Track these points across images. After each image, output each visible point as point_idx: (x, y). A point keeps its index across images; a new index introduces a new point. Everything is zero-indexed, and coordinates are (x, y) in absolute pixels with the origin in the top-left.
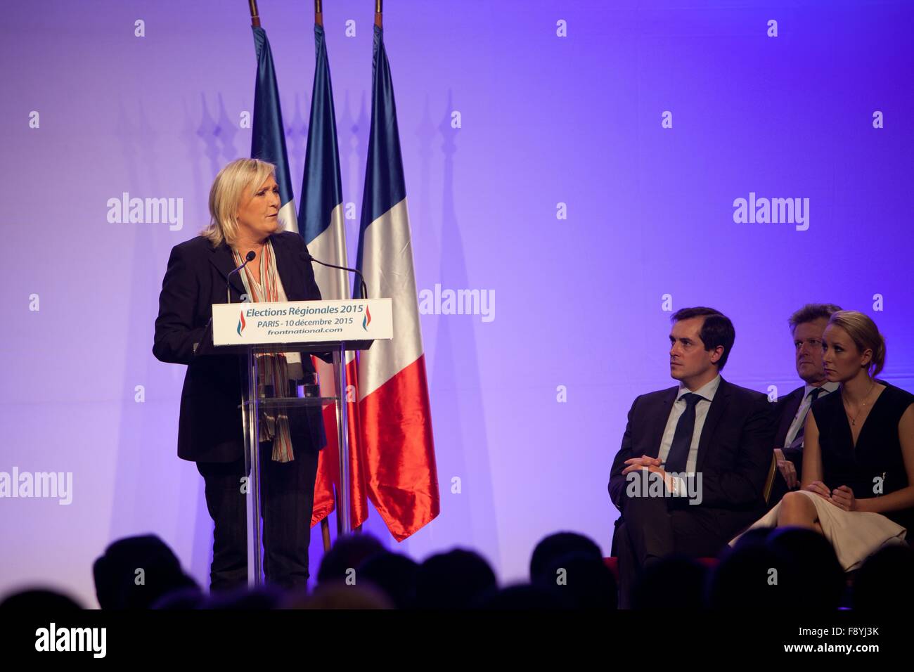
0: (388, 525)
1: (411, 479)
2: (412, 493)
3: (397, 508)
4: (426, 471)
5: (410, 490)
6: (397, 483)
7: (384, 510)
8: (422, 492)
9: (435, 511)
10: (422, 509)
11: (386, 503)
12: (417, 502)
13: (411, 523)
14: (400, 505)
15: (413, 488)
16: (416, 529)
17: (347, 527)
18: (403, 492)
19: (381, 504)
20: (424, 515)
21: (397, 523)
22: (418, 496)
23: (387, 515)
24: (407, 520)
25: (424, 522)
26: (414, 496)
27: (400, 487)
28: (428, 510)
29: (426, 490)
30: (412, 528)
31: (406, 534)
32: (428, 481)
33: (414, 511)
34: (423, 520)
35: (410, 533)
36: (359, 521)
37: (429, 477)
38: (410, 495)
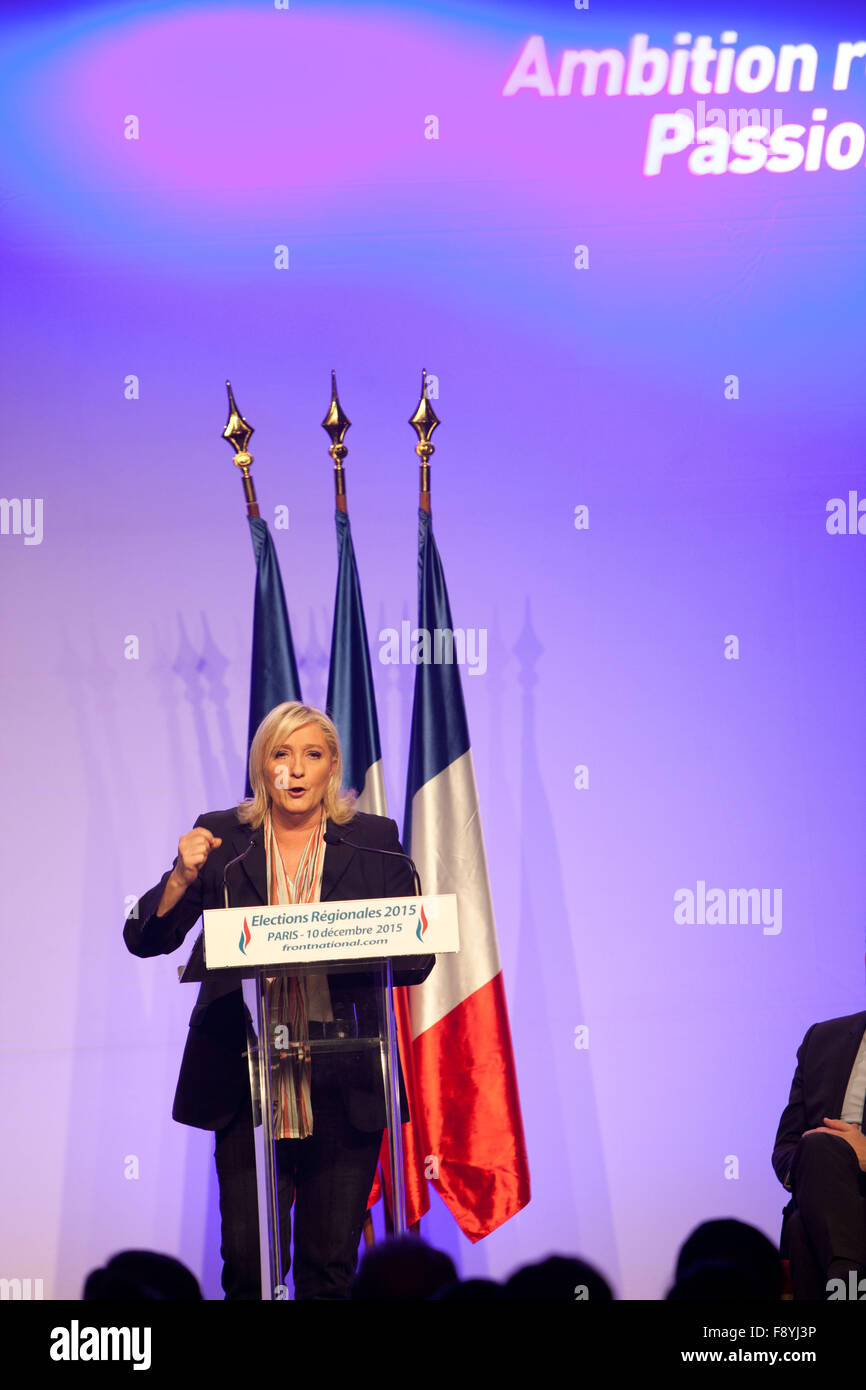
0: (457, 1218)
1: (488, 1150)
2: (489, 1171)
3: (470, 1194)
4: (510, 1140)
5: (487, 1168)
6: (468, 1158)
7: (451, 1198)
8: (505, 1170)
9: (524, 1197)
10: (504, 1194)
11: (454, 1186)
12: (498, 1184)
13: (490, 1216)
14: (472, 1189)
15: (491, 1164)
16: (498, 1224)
17: (401, 1226)
18: (477, 1170)
19: (448, 1188)
20: (508, 1203)
21: (471, 1215)
22: (498, 1174)
23: (456, 1204)
24: (484, 1211)
25: (508, 1212)
26: (493, 1177)
27: (473, 1163)
28: (514, 1195)
29: (511, 1167)
30: (491, 1223)
31: (483, 1232)
32: (512, 1154)
33: (494, 1197)
34: (508, 1210)
35: (489, 1230)
36: (417, 1214)
37: (514, 1149)
38: (487, 1174)
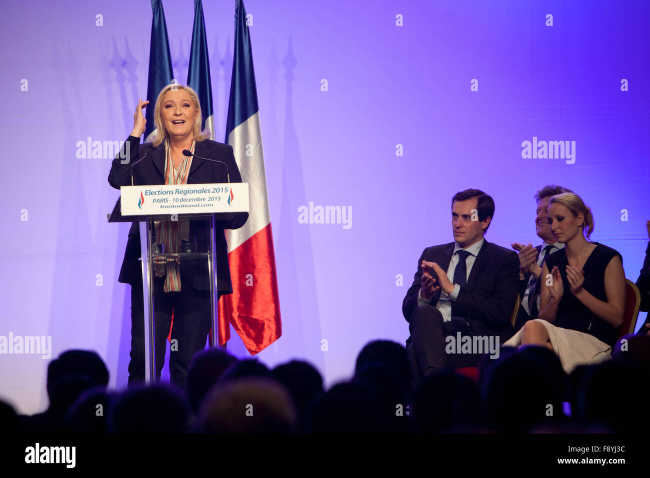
0: (245, 343)
1: (262, 310)
2: (261, 321)
3: (252, 332)
4: (272, 306)
5: (261, 319)
6: (252, 314)
7: (242, 333)
8: (269, 321)
9: (278, 334)
10: (269, 332)
11: (244, 328)
12: (266, 327)
13: (262, 343)
14: (253, 330)
15: (263, 317)
16: (265, 347)
17: (216, 343)
18: (256, 321)
19: (241, 329)
20: (270, 337)
21: (252, 342)
22: (266, 322)
23: (245, 337)
24: (258, 340)
25: (270, 341)
26: (264, 323)
27: (254, 317)
28: (274, 333)
29: (272, 319)
30: (262, 346)
31: (258, 350)
32: (274, 313)
33: (264, 334)
34: (270, 340)
35: (260, 349)
36: (224, 341)
37: (274, 310)
38: (261, 322)
